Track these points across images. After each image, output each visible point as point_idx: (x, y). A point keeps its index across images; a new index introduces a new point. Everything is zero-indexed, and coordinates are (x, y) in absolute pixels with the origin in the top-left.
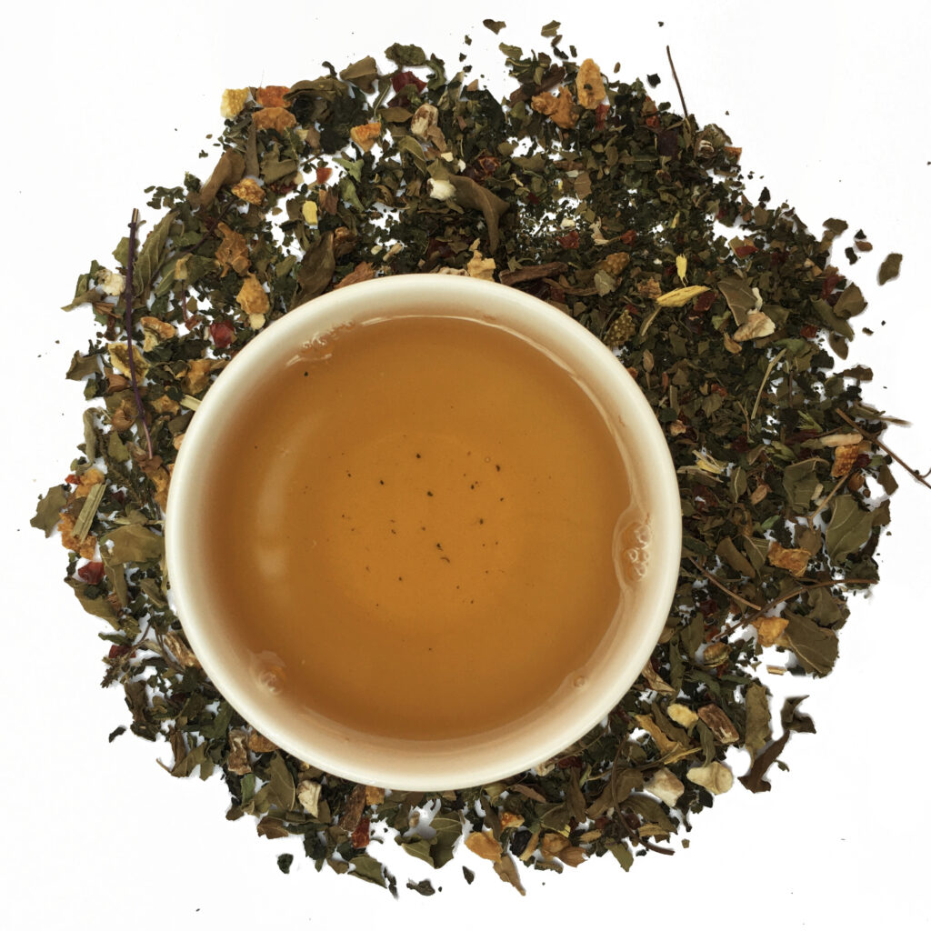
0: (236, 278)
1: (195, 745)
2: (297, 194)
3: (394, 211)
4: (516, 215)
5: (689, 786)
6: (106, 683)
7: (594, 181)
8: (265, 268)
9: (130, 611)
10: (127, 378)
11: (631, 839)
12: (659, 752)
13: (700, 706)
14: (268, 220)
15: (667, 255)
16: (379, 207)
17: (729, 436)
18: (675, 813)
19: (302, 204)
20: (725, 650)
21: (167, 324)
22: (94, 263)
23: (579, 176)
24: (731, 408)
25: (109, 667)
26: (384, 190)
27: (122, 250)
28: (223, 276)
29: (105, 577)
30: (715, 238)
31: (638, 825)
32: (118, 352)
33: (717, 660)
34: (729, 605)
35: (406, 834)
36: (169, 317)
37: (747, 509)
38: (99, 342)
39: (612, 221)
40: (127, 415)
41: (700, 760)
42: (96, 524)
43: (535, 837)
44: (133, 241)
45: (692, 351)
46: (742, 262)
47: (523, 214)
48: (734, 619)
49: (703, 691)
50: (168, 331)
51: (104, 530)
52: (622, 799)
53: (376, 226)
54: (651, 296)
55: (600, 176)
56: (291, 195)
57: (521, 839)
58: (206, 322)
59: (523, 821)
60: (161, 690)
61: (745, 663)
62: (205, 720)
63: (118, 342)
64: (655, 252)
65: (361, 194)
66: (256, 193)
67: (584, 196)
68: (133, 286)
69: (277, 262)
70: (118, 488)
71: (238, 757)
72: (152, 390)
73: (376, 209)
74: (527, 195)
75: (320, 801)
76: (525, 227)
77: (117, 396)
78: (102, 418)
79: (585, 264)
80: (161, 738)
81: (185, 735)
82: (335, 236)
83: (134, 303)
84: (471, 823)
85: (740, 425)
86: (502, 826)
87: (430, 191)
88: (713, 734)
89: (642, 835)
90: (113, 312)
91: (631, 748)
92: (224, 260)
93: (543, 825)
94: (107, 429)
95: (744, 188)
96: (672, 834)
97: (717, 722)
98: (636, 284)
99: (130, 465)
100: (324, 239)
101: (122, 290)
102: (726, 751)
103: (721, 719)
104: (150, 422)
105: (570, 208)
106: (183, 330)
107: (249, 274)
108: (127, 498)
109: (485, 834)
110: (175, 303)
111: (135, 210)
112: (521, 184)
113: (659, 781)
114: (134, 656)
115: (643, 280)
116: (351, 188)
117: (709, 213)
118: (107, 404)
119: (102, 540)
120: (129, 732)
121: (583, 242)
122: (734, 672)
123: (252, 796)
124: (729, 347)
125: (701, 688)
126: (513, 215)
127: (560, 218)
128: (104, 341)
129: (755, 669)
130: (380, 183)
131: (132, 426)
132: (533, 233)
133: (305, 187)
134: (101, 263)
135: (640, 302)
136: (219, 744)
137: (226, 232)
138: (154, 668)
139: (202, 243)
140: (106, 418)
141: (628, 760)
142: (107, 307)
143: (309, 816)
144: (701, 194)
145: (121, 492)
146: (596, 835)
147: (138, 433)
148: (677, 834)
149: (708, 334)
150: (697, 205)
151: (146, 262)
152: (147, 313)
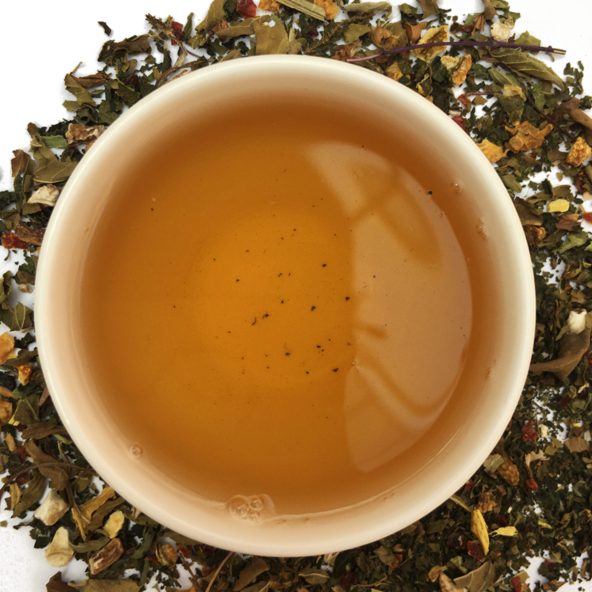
0: (504, 139)
1: (93, 96)
2: (574, 195)
3: (557, 280)
4: (552, 386)
5: (53, 529)
6: (150, 18)
7: (581, 455)
8: (511, 165)
9: (213, 41)
10: (417, 42)
11: (8, 477)
12: (83, 503)
13: (122, 540)
14: (552, 168)
15: (515, 517)
16: (561, 267)
17: (357, 570)
18: (30, 515)
19: (566, 198)
20: (171, 562)
21: (465, 78)
22: (518, 15)
23: (586, 441)
24: (382, 572)
25: (163, 21)
26: (578, 271)
27: (529, 40)
28: (506, 128)
29: (243, 19)
30: (528, 558)
31: (20, 484)
32: (441, 33)
33: (162, 556)
34: (210, 566)
35: (14, 282)
36: (470, 80)
37: (293, 584)
38: (449, 18)
39: (546, 470)
40: (385, 40)
41: (75, 540)
42: (289, 12)
43: (10, 394)
44: (536, 49)
45: (432, 538)
46: (507, 581)
47: (553, 392)
48: (197, 570)
49: (135, 542)
50: (459, 79)
51: (284, 19)
52: (42, 471)
53: (544, 264)
54: (481, 504)
55: (585, 460)
56: (573, 190)
57: (8, 382)
58: (464, 113)
59: (24, 384)
60: (142, 67)
61: (159, 579)
62: (116, 105)
63: (449, 35)
64: (518, 507)
65: (574, 251)
66: (578, 158)
67: (568, 445)
68: (499, 47)
69: (516, 176)
70: (321, 32)
71: (81, 132)
72: (407, 63)
73: (559, 263)
74: (570, 396)
75: (41, 205)
76: (540, 394)
77: (402, 33)
78: (382, 20)
79: (509, 446)
80: (101, 67)
81: (103, 88)
82: (538, 227)
83: (483, 48)
84: (22, 339)
85: (366, 579)
86: (19, 366)
87: (576, 311)
88: (98, 551)
89: (11, 487)
90: (477, 30)
91: (86, 479)
92: (520, 129)
93: (20, 401)
94: (373, 23)
95: (571, 583)
96: (11, 513)
97: (107, 556)
98: (491, 490)
99: (340, 43)
100: (536, 217)
101: (496, 38)
102: (83, 560)
103: (110, 558)
104: (378, 61)
105: (557, 433)
106: (458, 92)
107: (507, 151)
108: (312, 40)
109: (12, 351)
110: (482, 85)
111: (565, 51)
112: (580, 391)
113: (57, 504)
114: (174, 43)
115: (495, 497)
116: (579, 242)
117: (550, 554)
118: (395, 24)
119: (276, 17)
120: (106, 39)
121: (528, 444)
122: (151, 569)
123: (48, 146)
124: (435, 569)
125: (139, 540)
126: (553, 384)
127: (549, 424)
128: (450, 22)
129: (153, 587)
130: (583, 268)
131: (375, 45)
132: (535, 400)
133: (580, 202)
134: (518, 21)
135: (476, 493)
136: (94, 118)
137: (545, 131)
138: (162, 61)
139: (536, 109)
140: (382, 22)
141: (76, 477)
142: (480, 25)
143: (29, 195)
144: (567, 547)
145: (317, 34)
146: (12, 447)
147: (368, 50)
148: (12, 517)
149: (447, 552)
150: (559, 544)
151: (521, 59)
152: (474, 60)
